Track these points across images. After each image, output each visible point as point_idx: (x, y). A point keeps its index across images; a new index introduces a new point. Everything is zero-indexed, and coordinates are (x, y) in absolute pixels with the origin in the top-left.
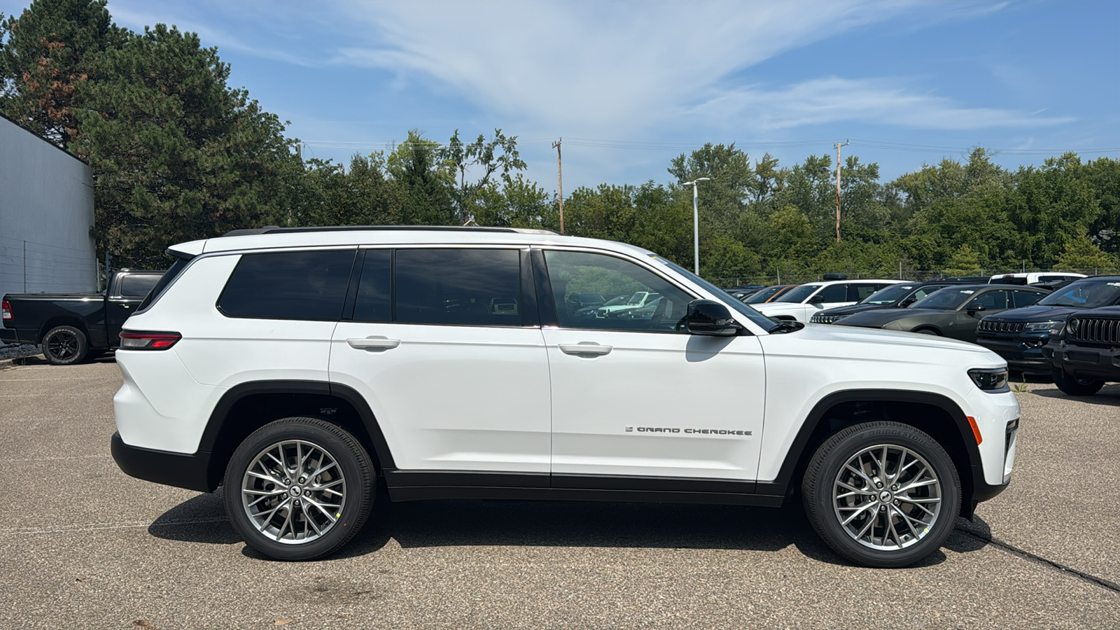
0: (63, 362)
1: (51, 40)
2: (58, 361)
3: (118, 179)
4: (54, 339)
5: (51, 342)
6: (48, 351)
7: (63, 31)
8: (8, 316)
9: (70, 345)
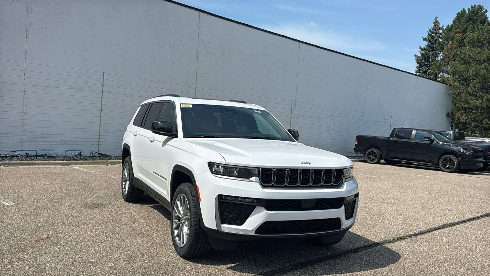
0: (371, 162)
1: (456, 33)
2: (370, 162)
3: (458, 91)
4: (369, 153)
5: (368, 154)
6: (367, 158)
7: (462, 28)
8: (357, 143)
9: (375, 156)
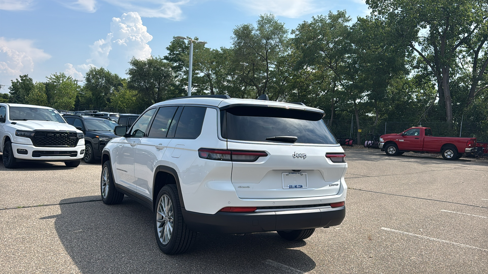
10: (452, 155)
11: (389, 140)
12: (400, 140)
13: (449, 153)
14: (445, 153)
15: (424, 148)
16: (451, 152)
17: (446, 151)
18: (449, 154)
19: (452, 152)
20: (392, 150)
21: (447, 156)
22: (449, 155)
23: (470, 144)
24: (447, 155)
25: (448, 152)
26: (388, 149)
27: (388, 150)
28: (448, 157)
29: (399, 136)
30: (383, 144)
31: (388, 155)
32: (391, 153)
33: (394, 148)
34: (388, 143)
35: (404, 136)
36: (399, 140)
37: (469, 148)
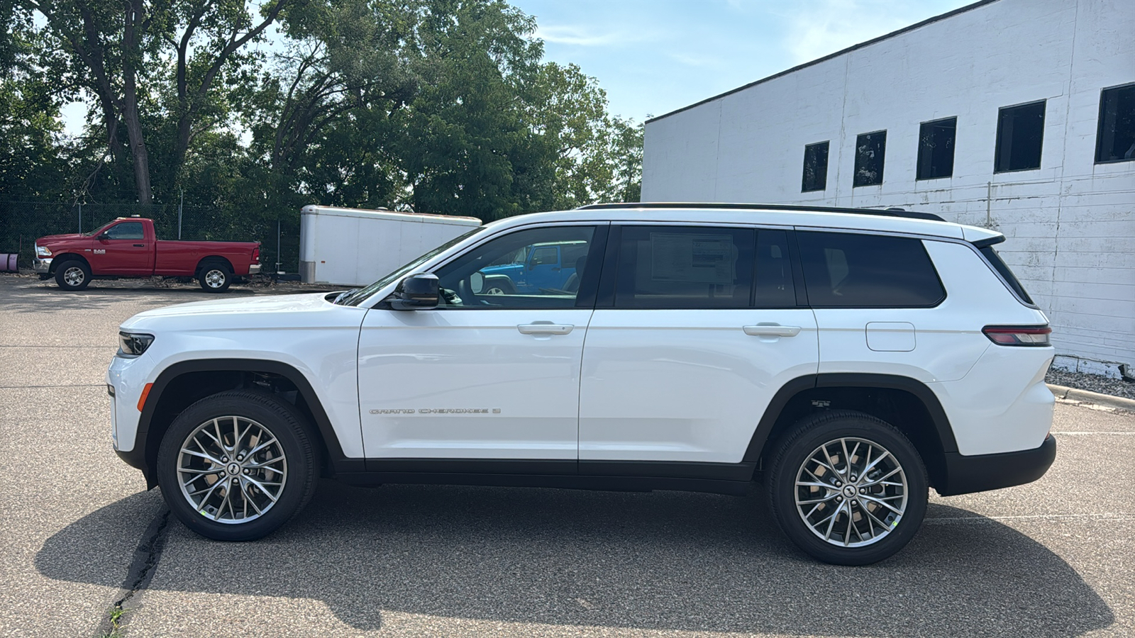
10: (222, 282)
11: (67, 251)
12: (95, 251)
13: (215, 277)
14: (207, 278)
15: (158, 268)
16: (219, 274)
17: (209, 273)
18: (215, 279)
19: (222, 274)
20: (74, 277)
21: (211, 284)
22: (215, 281)
23: (257, 256)
24: (210, 281)
25: (213, 274)
26: (65, 274)
27: (65, 278)
28: (215, 285)
29: (92, 241)
30: (49, 261)
31: (64, 287)
32: (72, 283)
33: (80, 270)
34: (63, 261)
35: (103, 239)
36: (92, 250)
37: (257, 264)
